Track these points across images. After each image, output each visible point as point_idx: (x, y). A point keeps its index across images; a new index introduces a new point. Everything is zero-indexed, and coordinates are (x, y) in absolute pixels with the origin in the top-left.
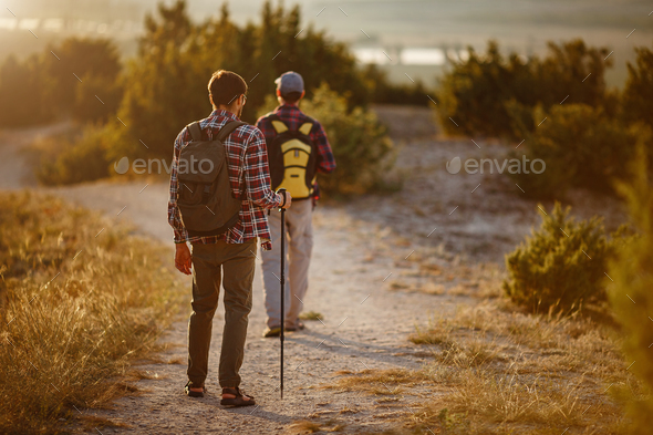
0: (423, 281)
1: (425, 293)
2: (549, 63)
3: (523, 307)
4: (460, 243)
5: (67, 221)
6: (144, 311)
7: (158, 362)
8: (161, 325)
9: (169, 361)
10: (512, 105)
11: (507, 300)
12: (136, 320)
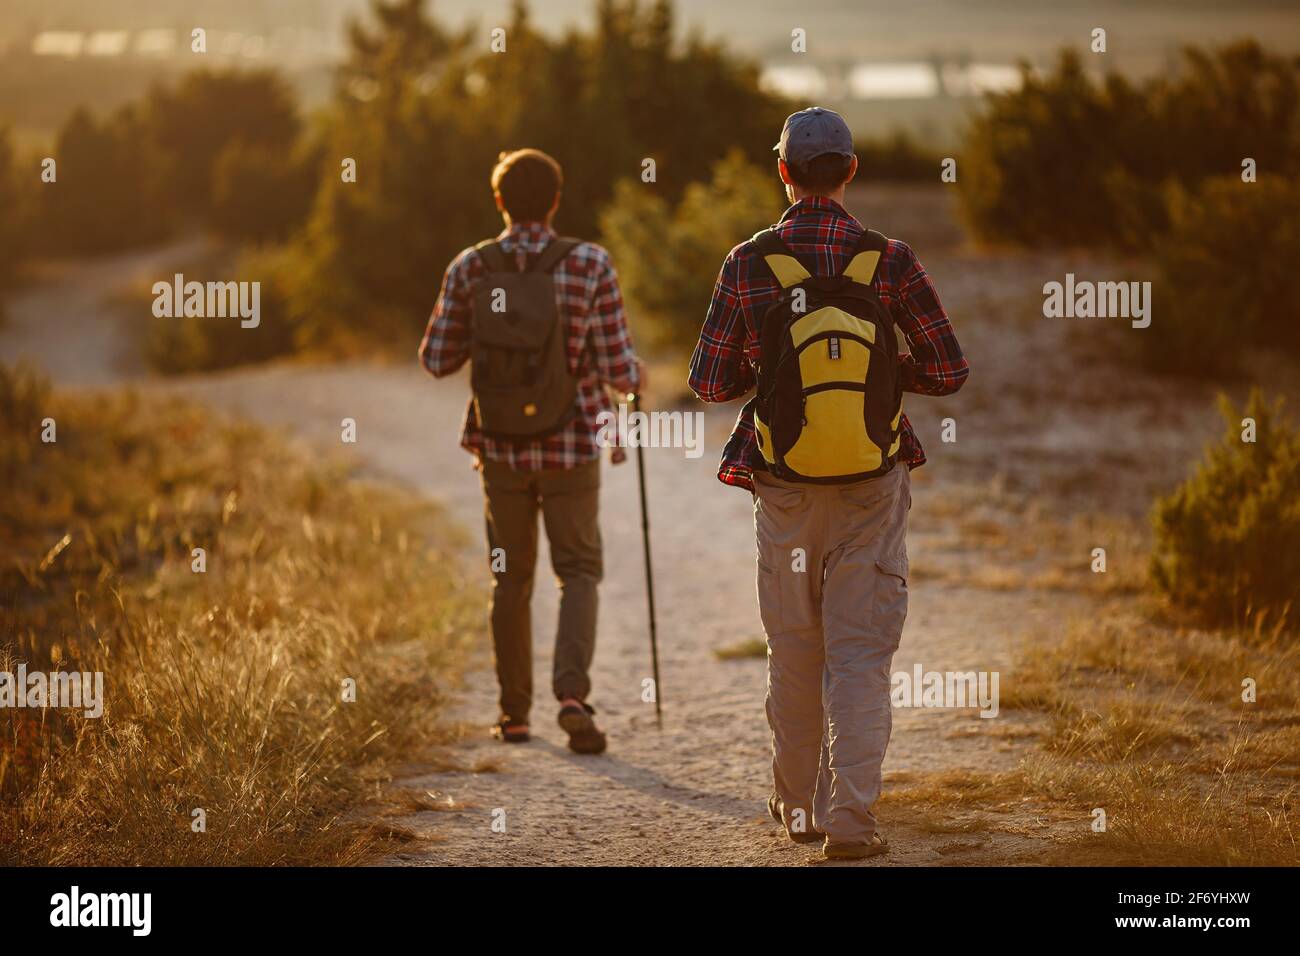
0: (973, 560)
1: (979, 586)
2: (1189, 90)
3: (1196, 613)
4: (1033, 474)
5: (216, 452)
6: (405, 650)
7: (450, 769)
8: (443, 681)
9: (472, 765)
10: (1117, 179)
11: (1164, 601)
12: (392, 674)
